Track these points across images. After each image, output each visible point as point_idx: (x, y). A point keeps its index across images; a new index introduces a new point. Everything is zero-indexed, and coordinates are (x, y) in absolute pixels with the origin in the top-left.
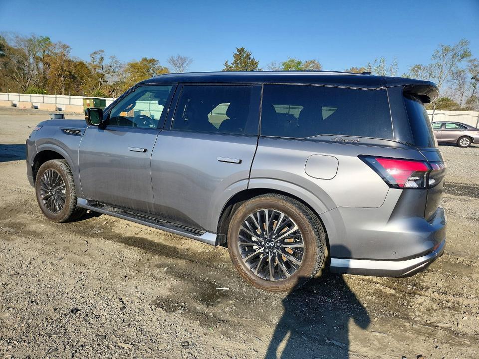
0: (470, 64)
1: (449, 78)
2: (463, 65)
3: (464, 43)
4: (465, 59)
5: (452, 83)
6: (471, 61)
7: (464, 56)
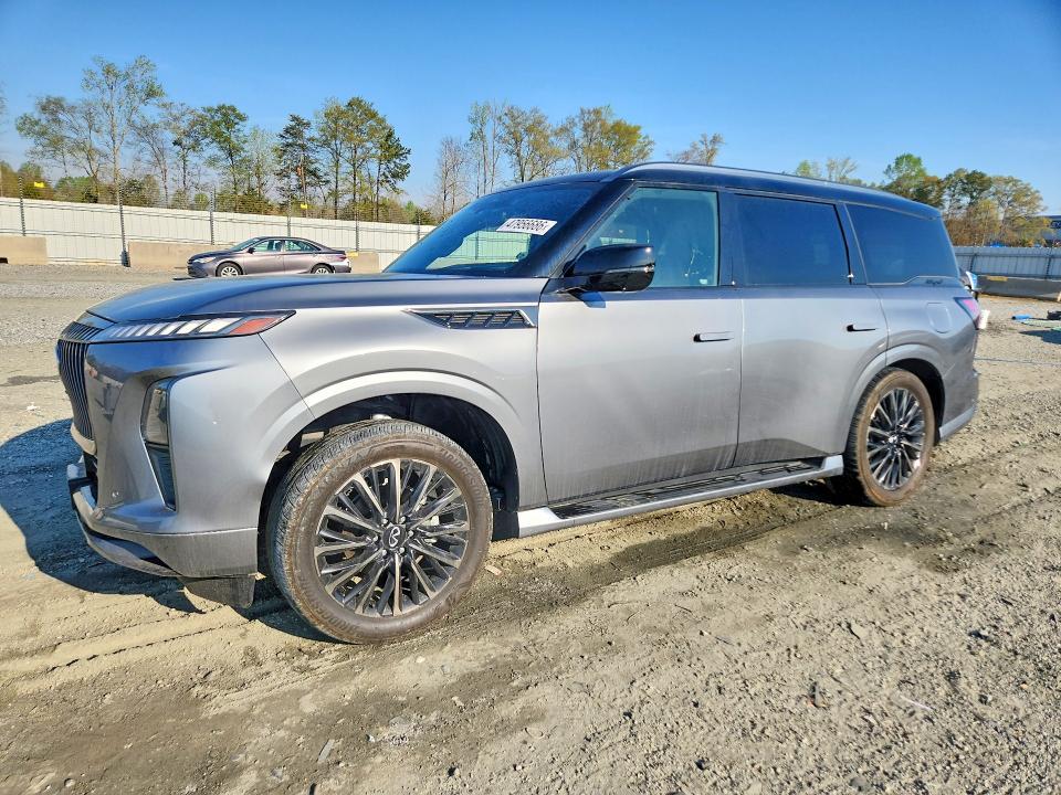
0: (164, 111)
1: (130, 137)
2: (151, 112)
3: (143, 64)
4: (154, 100)
5: (138, 148)
6: (164, 105)
7: (151, 93)
